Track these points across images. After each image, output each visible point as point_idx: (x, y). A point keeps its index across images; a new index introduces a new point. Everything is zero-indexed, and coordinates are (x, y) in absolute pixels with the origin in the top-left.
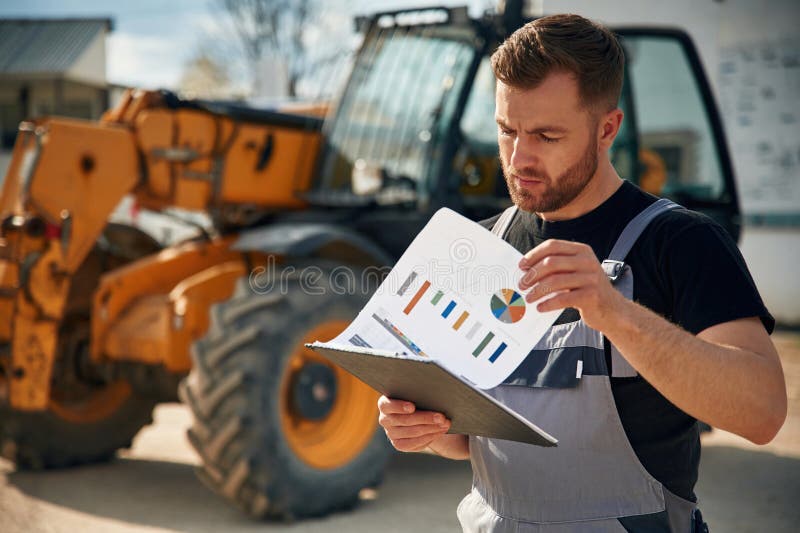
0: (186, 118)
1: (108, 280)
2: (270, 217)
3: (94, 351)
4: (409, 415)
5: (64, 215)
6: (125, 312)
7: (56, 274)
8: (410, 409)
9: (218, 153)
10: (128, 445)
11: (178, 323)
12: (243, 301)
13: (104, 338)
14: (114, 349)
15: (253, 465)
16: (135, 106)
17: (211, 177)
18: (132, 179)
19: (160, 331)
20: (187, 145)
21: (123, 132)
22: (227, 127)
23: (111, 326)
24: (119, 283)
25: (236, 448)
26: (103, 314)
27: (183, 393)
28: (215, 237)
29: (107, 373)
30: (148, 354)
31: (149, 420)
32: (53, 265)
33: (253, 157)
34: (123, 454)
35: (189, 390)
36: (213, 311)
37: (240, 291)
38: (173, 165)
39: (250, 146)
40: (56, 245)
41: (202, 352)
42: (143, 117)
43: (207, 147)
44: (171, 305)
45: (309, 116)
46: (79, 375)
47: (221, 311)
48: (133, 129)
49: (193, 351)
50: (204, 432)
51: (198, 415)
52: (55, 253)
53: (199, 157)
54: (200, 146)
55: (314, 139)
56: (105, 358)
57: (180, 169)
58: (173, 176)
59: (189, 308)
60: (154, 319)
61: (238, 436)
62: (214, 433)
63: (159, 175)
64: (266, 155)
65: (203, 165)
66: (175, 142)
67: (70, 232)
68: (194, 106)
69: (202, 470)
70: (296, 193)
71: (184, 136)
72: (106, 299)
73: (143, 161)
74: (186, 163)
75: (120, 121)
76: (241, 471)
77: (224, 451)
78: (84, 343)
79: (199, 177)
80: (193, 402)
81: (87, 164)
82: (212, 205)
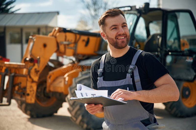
0: (68, 34)
1: (51, 73)
2: (88, 57)
3: (47, 90)
4: (93, 107)
5: (38, 57)
6: (54, 80)
7: (37, 72)
8: (93, 105)
9: (76, 42)
10: (56, 112)
11: (66, 83)
12: (80, 77)
13: (50, 86)
14: (52, 89)
15: (83, 116)
16: (56, 32)
17: (74, 48)
18: (55, 49)
19: (62, 85)
20: (68, 41)
21: (53, 38)
22: (78, 36)
23: (51, 84)
24: (53, 73)
25: (79, 112)
26: (49, 81)
27: (66, 99)
28: (76, 62)
29: (51, 95)
30: (60, 90)
31: (61, 106)
32: (36, 69)
33: (84, 43)
34: (55, 114)
35: (68, 99)
36: (73, 80)
37: (80, 75)
38: (65, 45)
39: (84, 40)
40: (36, 64)
41: (71, 89)
42: (58, 34)
43: (73, 41)
44: (65, 78)
45: (98, 33)
46: (44, 95)
47: (75, 80)
48: (56, 37)
49: (69, 89)
50: (71, 109)
51: (70, 104)
52: (36, 66)
53: (71, 43)
54: (71, 40)
55: (99, 39)
56: (50, 91)
57: (67, 46)
58: (65, 48)
59: (68, 79)
60: (61, 82)
61: (79, 110)
62: (74, 109)
63: (62, 48)
64: (87, 43)
65: (72, 45)
66: (65, 40)
67: (40, 61)
68: (70, 31)
69: (71, 118)
70: (95, 52)
71: (68, 38)
72: (50, 77)
73: (58, 45)
74: (68, 45)
75: (53, 35)
76: (80, 118)
77: (76, 113)
78: (45, 88)
79: (71, 48)
80: (69, 101)
81: (45, 46)
82: (74, 55)
